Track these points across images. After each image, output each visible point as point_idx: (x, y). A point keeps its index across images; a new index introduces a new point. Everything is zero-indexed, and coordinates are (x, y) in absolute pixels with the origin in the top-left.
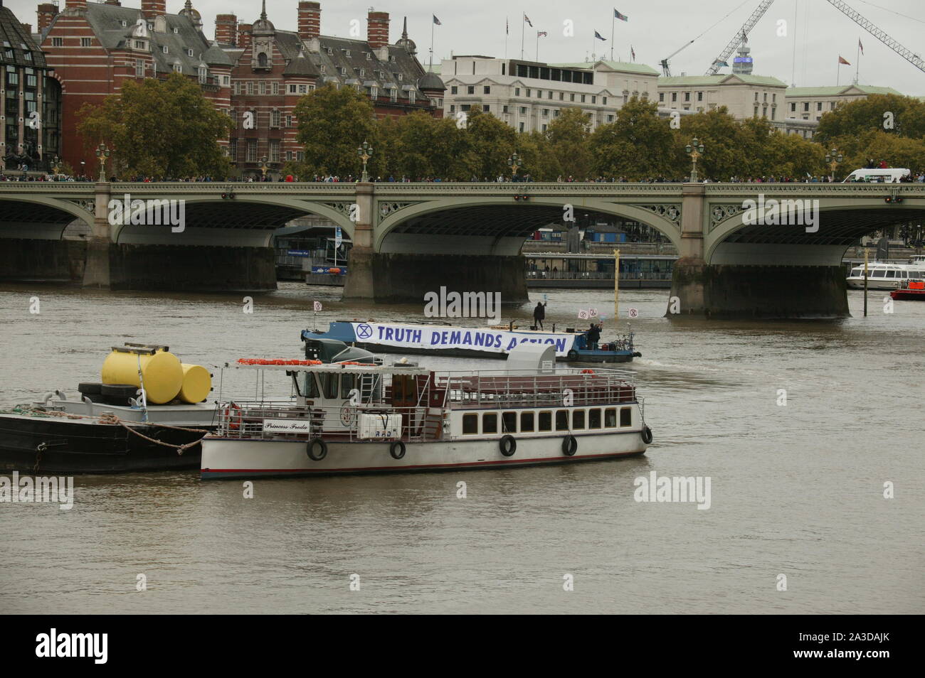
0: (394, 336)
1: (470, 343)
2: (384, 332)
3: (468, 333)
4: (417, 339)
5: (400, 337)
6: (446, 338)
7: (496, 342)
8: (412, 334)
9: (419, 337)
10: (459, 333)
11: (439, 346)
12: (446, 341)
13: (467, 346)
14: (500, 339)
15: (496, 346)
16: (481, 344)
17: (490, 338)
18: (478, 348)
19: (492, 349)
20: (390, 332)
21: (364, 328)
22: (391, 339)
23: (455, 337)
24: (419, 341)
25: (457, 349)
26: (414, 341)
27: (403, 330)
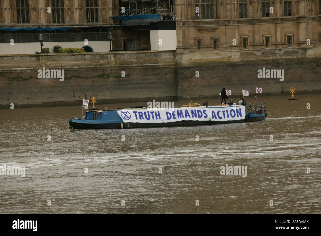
0: (144, 116)
1: (190, 117)
2: (137, 114)
3: (186, 111)
4: (158, 117)
5: (148, 117)
6: (175, 115)
7: (204, 115)
8: (154, 114)
9: (159, 115)
10: (181, 111)
11: (172, 120)
12: (175, 117)
13: (188, 119)
14: (205, 112)
15: (205, 117)
16: (196, 117)
17: (200, 113)
18: (195, 119)
19: (203, 119)
20: (141, 114)
21: (125, 113)
22: (143, 119)
23: (180, 114)
24: (160, 118)
25: (183, 121)
26: (157, 119)
27: (148, 112)
